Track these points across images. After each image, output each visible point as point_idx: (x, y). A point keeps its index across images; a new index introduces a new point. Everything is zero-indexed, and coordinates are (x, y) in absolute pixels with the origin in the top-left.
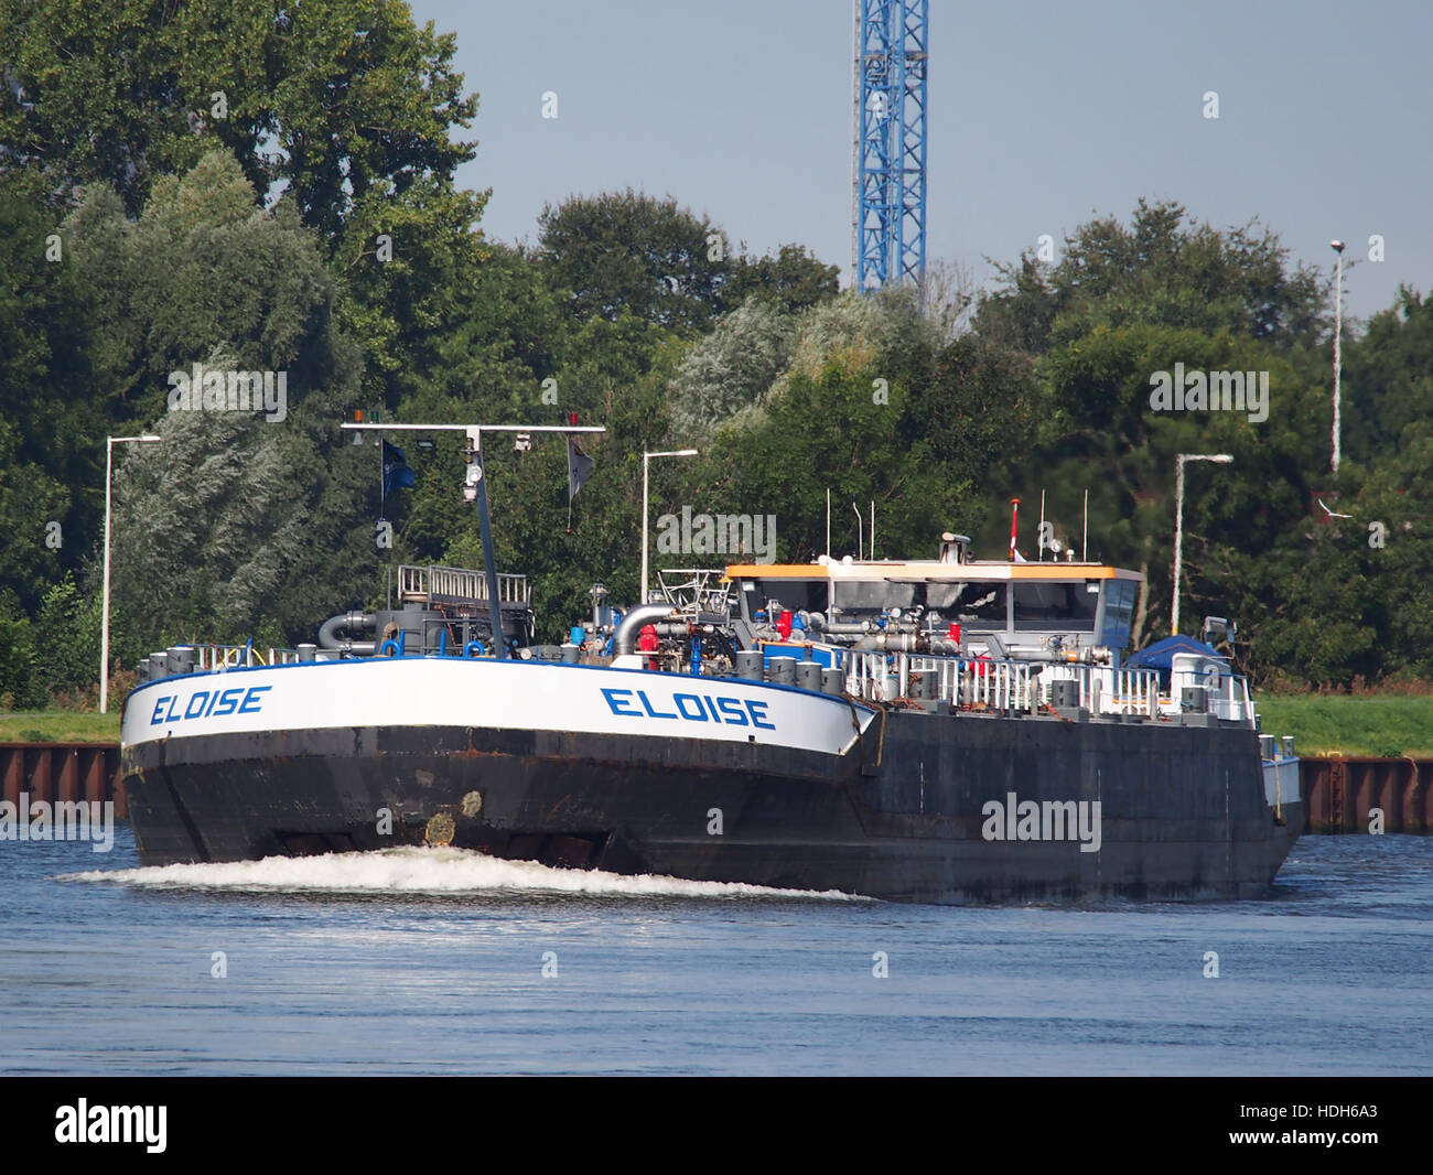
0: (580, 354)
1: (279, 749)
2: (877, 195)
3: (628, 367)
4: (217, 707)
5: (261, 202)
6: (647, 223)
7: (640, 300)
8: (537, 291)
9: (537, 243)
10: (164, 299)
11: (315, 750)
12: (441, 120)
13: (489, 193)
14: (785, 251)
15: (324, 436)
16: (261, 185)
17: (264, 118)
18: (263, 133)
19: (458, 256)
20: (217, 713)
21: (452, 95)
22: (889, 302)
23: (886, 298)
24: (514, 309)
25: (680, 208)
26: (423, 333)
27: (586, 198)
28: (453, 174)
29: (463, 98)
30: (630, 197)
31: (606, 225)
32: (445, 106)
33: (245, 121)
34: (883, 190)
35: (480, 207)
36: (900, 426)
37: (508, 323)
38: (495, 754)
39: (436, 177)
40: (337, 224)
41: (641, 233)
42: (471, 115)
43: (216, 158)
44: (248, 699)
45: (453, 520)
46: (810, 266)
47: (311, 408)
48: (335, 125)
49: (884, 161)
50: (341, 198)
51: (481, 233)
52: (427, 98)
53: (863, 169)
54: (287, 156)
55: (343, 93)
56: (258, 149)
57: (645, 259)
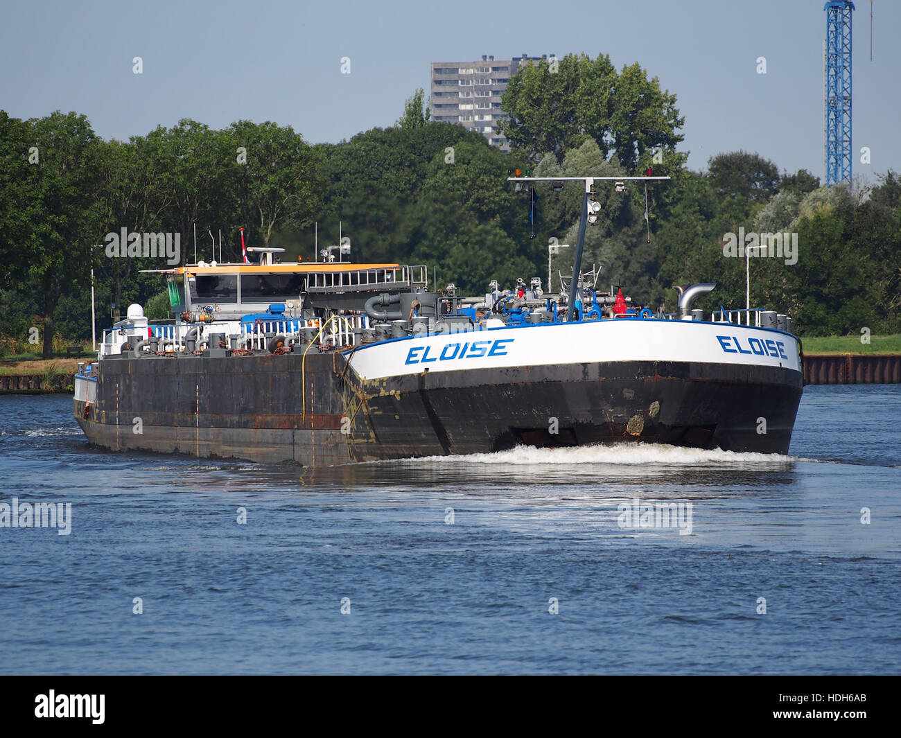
0: (724, 211)
1: (526, 378)
2: (833, 150)
3: (741, 216)
4: (468, 352)
5: (605, 158)
6: (747, 162)
7: (745, 191)
8: (707, 188)
9: (707, 171)
10: (571, 195)
11: (552, 377)
12: (671, 126)
13: (689, 152)
14: (800, 171)
15: (630, 244)
16: (605, 152)
17: (606, 127)
18: (606, 132)
19: (678, 176)
20: (468, 356)
21: (675, 117)
22: (838, 190)
23: (837, 188)
24: (699, 196)
25: (760, 157)
26: (666, 205)
27: (725, 153)
28: (675, 146)
29: (679, 118)
30: (741, 153)
31: (733, 163)
32: (672, 121)
33: (600, 129)
34: (836, 148)
35: (686, 158)
36: (843, 235)
37: (697, 201)
38: (670, 377)
39: (669, 148)
40: (633, 166)
41: (745, 166)
42: (682, 124)
43: (589, 142)
44: (495, 346)
45: (677, 273)
46: (809, 177)
47: (624, 233)
48: (632, 129)
49: (836, 138)
50: (634, 156)
51: (686, 168)
52: (666, 119)
53: (828, 141)
54: (614, 141)
55: (634, 117)
56: (604, 138)
57: (747, 176)
